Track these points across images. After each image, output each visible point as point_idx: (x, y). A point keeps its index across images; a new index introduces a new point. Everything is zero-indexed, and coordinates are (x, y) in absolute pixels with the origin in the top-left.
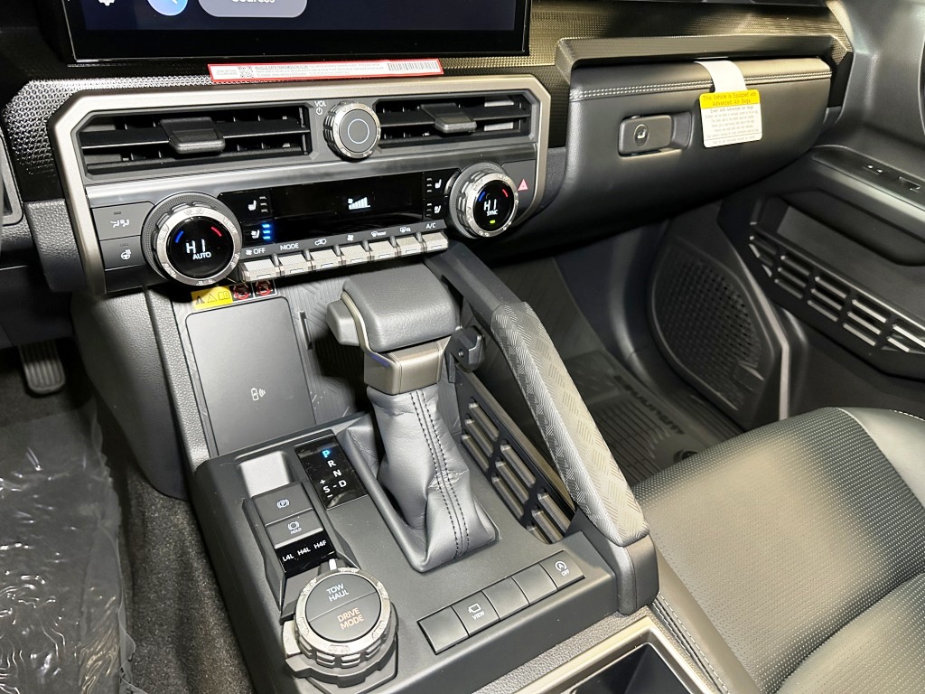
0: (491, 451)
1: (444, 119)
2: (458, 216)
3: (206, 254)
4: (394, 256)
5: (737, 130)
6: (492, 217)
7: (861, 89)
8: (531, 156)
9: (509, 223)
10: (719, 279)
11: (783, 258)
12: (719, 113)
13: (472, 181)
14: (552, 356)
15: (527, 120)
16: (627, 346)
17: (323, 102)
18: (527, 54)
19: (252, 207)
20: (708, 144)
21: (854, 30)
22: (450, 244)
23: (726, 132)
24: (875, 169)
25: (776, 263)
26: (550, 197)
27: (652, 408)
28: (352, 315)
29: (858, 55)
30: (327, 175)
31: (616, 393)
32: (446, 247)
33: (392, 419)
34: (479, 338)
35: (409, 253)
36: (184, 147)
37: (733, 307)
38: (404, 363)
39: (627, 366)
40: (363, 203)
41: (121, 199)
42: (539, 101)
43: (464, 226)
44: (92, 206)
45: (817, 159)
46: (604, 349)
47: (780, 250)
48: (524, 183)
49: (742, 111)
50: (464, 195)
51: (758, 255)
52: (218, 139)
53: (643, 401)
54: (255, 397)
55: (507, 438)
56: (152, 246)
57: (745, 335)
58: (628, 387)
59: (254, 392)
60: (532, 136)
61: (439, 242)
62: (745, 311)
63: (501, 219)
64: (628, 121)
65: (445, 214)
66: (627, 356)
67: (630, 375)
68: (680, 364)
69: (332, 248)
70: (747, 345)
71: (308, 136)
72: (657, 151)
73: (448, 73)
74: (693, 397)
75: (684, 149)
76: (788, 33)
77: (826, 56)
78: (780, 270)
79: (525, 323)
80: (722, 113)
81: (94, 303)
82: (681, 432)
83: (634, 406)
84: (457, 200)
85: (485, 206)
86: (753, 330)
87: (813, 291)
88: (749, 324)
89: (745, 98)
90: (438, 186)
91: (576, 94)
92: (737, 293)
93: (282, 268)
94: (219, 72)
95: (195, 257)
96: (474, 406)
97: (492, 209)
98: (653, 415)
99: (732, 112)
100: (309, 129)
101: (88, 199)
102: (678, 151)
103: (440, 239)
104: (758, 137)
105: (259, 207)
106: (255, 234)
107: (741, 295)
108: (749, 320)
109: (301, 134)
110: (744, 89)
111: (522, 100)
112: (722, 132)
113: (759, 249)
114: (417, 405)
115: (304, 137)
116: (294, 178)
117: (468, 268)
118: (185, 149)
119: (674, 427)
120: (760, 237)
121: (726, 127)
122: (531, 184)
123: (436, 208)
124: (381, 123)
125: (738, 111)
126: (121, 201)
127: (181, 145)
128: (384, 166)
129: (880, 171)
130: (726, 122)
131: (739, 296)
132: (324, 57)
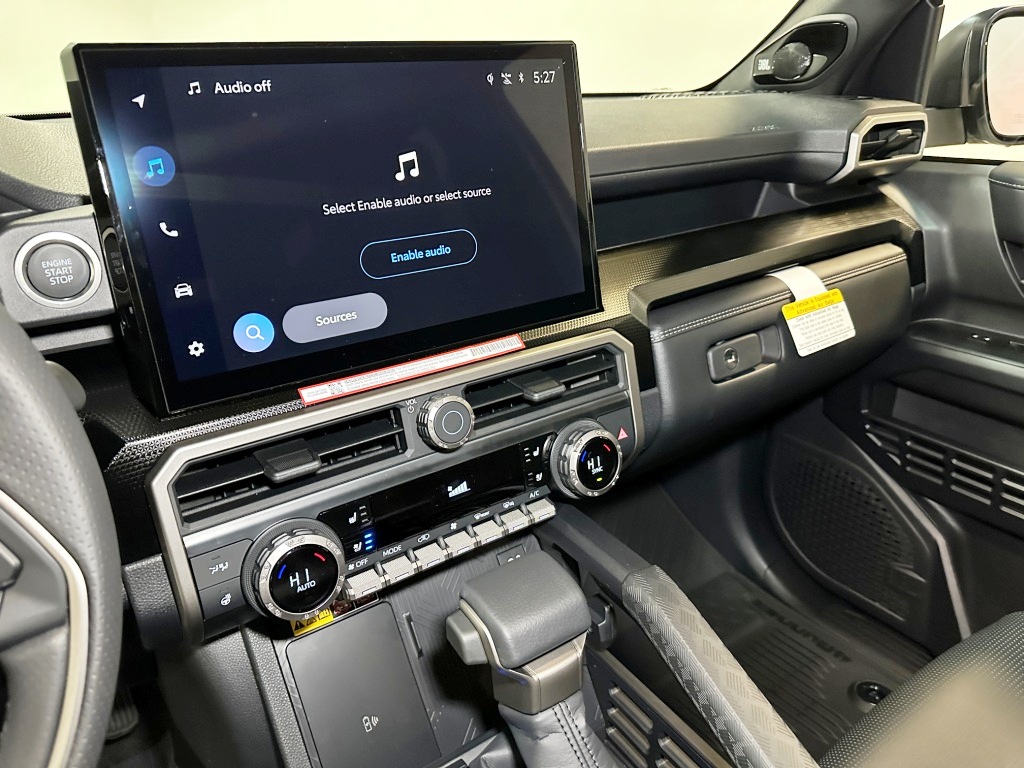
0: (647, 746)
1: (532, 388)
2: (562, 480)
3: (311, 584)
4: (501, 536)
5: (828, 333)
6: (598, 475)
7: (941, 262)
8: (626, 403)
9: (616, 477)
10: (843, 474)
11: (909, 443)
12: (805, 320)
13: (570, 443)
14: (700, 627)
15: (613, 371)
16: (760, 563)
17: (414, 400)
18: (602, 309)
19: (352, 520)
20: (803, 353)
21: (915, 208)
22: (557, 511)
23: (819, 336)
24: (981, 338)
25: (903, 451)
26: (651, 437)
27: (806, 634)
28: (476, 628)
29: (927, 231)
30: (425, 468)
31: (759, 623)
32: (553, 513)
33: (536, 744)
34: (606, 609)
35: (516, 529)
36: (279, 476)
37: (867, 503)
38: (542, 673)
39: (765, 587)
40: (463, 488)
41: (219, 543)
42: (622, 352)
43: (569, 488)
44: (190, 556)
45: (916, 338)
46: (732, 570)
47: (904, 437)
48: (622, 432)
49: (828, 312)
50: (565, 458)
51: (879, 444)
52: (314, 460)
53: (794, 627)
54: (368, 728)
55: (662, 729)
56: (253, 586)
57: (889, 532)
58: (772, 613)
59: (366, 721)
60: (621, 385)
61: (544, 510)
62: (882, 506)
63: (607, 474)
64: (715, 348)
65: (548, 479)
66: (762, 574)
67: (771, 598)
68: (824, 575)
69: (436, 541)
70: (895, 544)
71: (402, 435)
72: (752, 370)
73: (529, 345)
74: (848, 611)
75: (778, 361)
76: (851, 227)
77: (896, 240)
78: (908, 456)
79: (661, 592)
80: (808, 319)
81: (190, 653)
82: (846, 659)
83: (784, 634)
84: (558, 464)
85: (589, 464)
86: (897, 525)
87: (954, 475)
88: (890, 519)
89: (828, 300)
90: (536, 454)
91: (656, 335)
92: (867, 486)
93: (387, 577)
94: (309, 394)
95: (300, 589)
96: (615, 691)
97: (596, 466)
98: (808, 642)
99: (818, 316)
100: (402, 427)
101: (185, 548)
102: (773, 365)
103: (546, 506)
104: (852, 333)
105: (359, 518)
106: (357, 547)
107: (872, 489)
108: (889, 515)
109: (394, 435)
110: (824, 290)
111: (605, 353)
112: (814, 338)
113: (879, 437)
114: (563, 722)
115: (397, 437)
116: (392, 479)
117: (581, 532)
118: (282, 477)
119: (838, 654)
120: (875, 424)
121: (816, 332)
122: (630, 431)
123: (538, 476)
124: (472, 405)
125: (825, 314)
126: (219, 544)
127: (277, 475)
128: (480, 446)
129: (987, 339)
130: (816, 327)
131: (870, 490)
132: (409, 357)
